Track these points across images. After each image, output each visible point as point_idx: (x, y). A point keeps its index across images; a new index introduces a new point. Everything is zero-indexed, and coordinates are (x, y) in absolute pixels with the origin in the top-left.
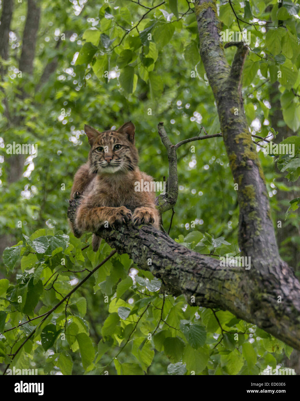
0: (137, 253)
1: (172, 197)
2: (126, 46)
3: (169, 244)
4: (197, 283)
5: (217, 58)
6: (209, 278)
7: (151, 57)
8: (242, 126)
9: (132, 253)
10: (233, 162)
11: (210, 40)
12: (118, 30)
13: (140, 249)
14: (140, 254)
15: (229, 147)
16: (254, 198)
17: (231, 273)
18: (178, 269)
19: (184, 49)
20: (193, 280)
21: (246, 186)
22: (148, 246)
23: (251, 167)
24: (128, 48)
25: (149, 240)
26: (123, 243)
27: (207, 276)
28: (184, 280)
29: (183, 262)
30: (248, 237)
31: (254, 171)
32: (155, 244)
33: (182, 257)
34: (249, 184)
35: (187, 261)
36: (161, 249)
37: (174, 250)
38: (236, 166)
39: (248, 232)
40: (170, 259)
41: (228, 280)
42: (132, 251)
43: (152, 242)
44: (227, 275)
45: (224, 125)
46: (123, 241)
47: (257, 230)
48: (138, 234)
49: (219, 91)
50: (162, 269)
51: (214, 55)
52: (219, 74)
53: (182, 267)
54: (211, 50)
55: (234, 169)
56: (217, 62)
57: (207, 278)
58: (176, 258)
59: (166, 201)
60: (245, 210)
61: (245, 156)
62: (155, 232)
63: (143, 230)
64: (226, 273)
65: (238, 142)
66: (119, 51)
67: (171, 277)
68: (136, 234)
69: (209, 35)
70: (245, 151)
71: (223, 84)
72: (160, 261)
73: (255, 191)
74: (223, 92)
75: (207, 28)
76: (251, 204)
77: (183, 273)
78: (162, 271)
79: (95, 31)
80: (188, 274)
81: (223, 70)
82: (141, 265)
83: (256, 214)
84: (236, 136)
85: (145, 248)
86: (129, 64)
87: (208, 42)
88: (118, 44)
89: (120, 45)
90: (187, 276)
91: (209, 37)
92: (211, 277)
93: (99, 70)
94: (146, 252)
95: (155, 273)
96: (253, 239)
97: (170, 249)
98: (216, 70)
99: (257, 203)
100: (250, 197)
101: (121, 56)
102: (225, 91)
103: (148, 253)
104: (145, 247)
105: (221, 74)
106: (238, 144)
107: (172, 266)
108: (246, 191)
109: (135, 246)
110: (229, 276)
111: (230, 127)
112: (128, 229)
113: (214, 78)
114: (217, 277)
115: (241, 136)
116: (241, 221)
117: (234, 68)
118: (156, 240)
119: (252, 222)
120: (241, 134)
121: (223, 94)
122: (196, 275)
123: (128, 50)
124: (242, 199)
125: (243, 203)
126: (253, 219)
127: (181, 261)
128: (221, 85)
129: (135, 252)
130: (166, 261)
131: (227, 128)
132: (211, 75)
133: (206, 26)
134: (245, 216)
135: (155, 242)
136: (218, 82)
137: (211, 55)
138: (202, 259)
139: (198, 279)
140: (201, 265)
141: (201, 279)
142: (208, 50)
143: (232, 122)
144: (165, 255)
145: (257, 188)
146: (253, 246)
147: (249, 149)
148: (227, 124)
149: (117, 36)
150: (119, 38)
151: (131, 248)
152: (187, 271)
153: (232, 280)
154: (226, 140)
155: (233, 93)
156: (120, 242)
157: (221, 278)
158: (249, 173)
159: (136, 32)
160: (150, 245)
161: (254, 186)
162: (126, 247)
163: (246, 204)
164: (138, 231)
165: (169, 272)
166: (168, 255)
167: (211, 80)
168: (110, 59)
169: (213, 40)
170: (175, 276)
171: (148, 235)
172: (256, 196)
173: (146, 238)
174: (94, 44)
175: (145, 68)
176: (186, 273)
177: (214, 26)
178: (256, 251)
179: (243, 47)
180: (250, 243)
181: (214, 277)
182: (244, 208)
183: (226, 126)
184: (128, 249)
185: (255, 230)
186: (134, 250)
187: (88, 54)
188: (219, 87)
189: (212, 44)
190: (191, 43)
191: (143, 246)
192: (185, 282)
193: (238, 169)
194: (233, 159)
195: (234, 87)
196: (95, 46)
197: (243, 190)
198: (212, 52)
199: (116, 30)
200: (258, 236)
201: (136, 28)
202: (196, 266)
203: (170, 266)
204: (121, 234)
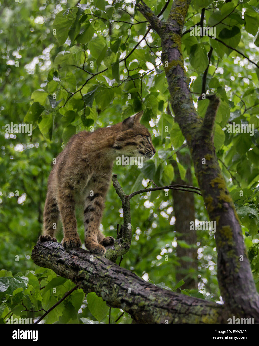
0: (107, 291)
1: (126, 243)
2: (69, 107)
3: (140, 282)
4: (173, 318)
5: (189, 110)
6: (185, 313)
7: (91, 118)
8: (216, 172)
9: (102, 291)
10: (209, 205)
11: (181, 94)
12: (64, 92)
13: (111, 287)
14: (111, 292)
15: (205, 191)
16: (231, 238)
17: (208, 309)
18: (152, 305)
19: (123, 113)
20: (168, 316)
21: (223, 227)
22: (119, 285)
23: (227, 209)
24: (72, 109)
25: (120, 279)
26: (92, 282)
27: (183, 311)
28: (158, 315)
29: (157, 299)
30: (228, 274)
31: (230, 213)
32: (126, 283)
33: (155, 294)
34: (226, 225)
35: (161, 298)
36: (133, 287)
37: (145, 288)
38: (213, 208)
39: (228, 269)
40: (143, 296)
41: (206, 315)
42: (102, 290)
43: (123, 281)
44: (204, 310)
45: (199, 171)
46: (92, 280)
47: (236, 267)
48: (108, 273)
49: (193, 139)
50: (135, 306)
51: (186, 107)
52: (192, 124)
53: (156, 303)
54: (182, 102)
55: (211, 210)
56: (189, 113)
57: (183, 313)
58: (149, 295)
59: (121, 246)
60: (223, 248)
61: (221, 199)
62: (125, 272)
63: (112, 270)
64: (202, 309)
65: (213, 186)
66: (63, 112)
67: (144, 313)
68: (106, 274)
69: (179, 89)
70: (221, 194)
71: (197, 133)
72: (133, 298)
73: (232, 231)
74: (197, 141)
75: (177, 83)
76: (229, 243)
77: (158, 309)
78: (135, 307)
79: (42, 92)
80: (163, 310)
81: (195, 120)
82: (111, 302)
83: (234, 253)
84: (212, 180)
85: (116, 287)
86: (72, 123)
87: (180, 96)
88: (63, 105)
89: (64, 106)
90: (161, 311)
91: (180, 91)
92: (187, 313)
93: (44, 128)
94: (117, 290)
95: (128, 309)
96: (233, 275)
97: (141, 287)
98: (188, 121)
99: (235, 243)
100: (227, 237)
101: (65, 116)
102: (199, 139)
103: (120, 291)
104: (115, 285)
105: (194, 124)
106: (213, 188)
107: (145, 302)
108: (224, 231)
109: (104, 285)
110: (206, 311)
111: (205, 173)
112: (97, 269)
113: (187, 127)
114: (194, 312)
115: (216, 181)
116: (220, 259)
117: (208, 118)
118: (126, 278)
119: (231, 260)
120: (216, 178)
121: (197, 142)
122: (171, 310)
123: (72, 112)
124: (220, 238)
125: (221, 242)
126: (231, 257)
127: (155, 298)
128: (195, 134)
129: (105, 290)
130: (138, 298)
131: (202, 173)
132: (184, 125)
133: (176, 82)
134: (223, 254)
135: (126, 281)
136: (191, 131)
137: (182, 107)
138: (176, 296)
139: (173, 315)
140: (176, 301)
141: (177, 314)
142: (179, 102)
143: (207, 167)
144: (137, 293)
145: (233, 228)
146: (234, 282)
147: (224, 193)
148: (202, 169)
149: (62, 98)
150: (64, 99)
151: (100, 286)
152: (162, 307)
153: (209, 315)
154: (201, 184)
155: (206, 141)
156: (89, 281)
157: (198, 313)
158: (226, 215)
159: (80, 95)
160: (121, 283)
161: (231, 227)
162: (94, 286)
163: (224, 243)
164: (107, 271)
165: (142, 309)
166: (141, 293)
167: (184, 130)
168: (54, 118)
169: (183, 94)
170: (148, 312)
171: (117, 274)
172: (233, 236)
173: (116, 277)
174: (42, 104)
175: (85, 128)
176: (160, 309)
177: (183, 81)
178: (236, 287)
179: (215, 99)
180: (230, 279)
181: (190, 313)
182: (222, 247)
183: (201, 171)
184: (98, 288)
185: (234, 267)
186: (104, 288)
187: (36, 113)
188: (193, 136)
189: (183, 97)
190: (128, 108)
191: (114, 285)
192: (159, 317)
193: (215, 211)
194: (209, 202)
195: (207, 136)
196: (42, 106)
197: (220, 231)
198: (184, 104)
199: (61, 93)
200: (237, 273)
201: (79, 92)
202: (171, 302)
203: (143, 303)
204: (90, 274)
